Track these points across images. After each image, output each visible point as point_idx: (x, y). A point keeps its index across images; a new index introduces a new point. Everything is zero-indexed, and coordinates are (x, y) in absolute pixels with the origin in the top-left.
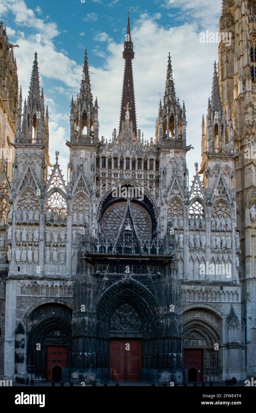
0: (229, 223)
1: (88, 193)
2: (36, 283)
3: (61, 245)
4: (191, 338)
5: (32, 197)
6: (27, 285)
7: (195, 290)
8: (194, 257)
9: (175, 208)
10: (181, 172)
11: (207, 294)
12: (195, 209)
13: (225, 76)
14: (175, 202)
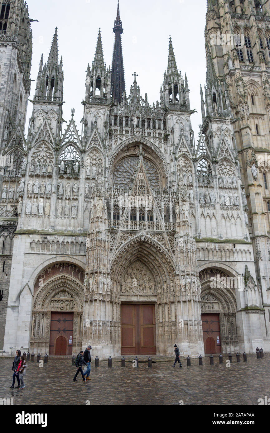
0: (234, 180)
1: (101, 148)
2: (46, 238)
3: (73, 199)
4: (206, 301)
5: (46, 149)
6: (36, 240)
7: (209, 248)
8: (205, 214)
9: (184, 164)
10: (187, 132)
11: (221, 252)
12: (203, 166)
14: (184, 159)
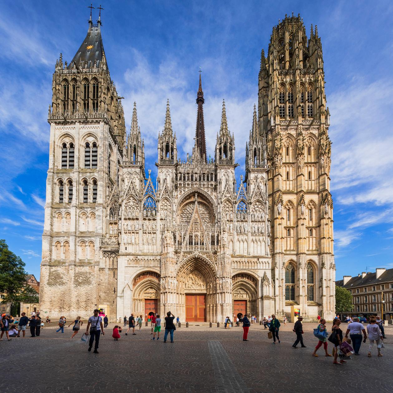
0: (263, 216)
1: (170, 198)
2: (137, 257)
3: (153, 233)
4: (239, 293)
5: (134, 201)
6: (131, 259)
7: (241, 261)
8: (240, 239)
9: (227, 206)
10: (231, 181)
11: (249, 263)
13: (262, 114)
14: (227, 202)
